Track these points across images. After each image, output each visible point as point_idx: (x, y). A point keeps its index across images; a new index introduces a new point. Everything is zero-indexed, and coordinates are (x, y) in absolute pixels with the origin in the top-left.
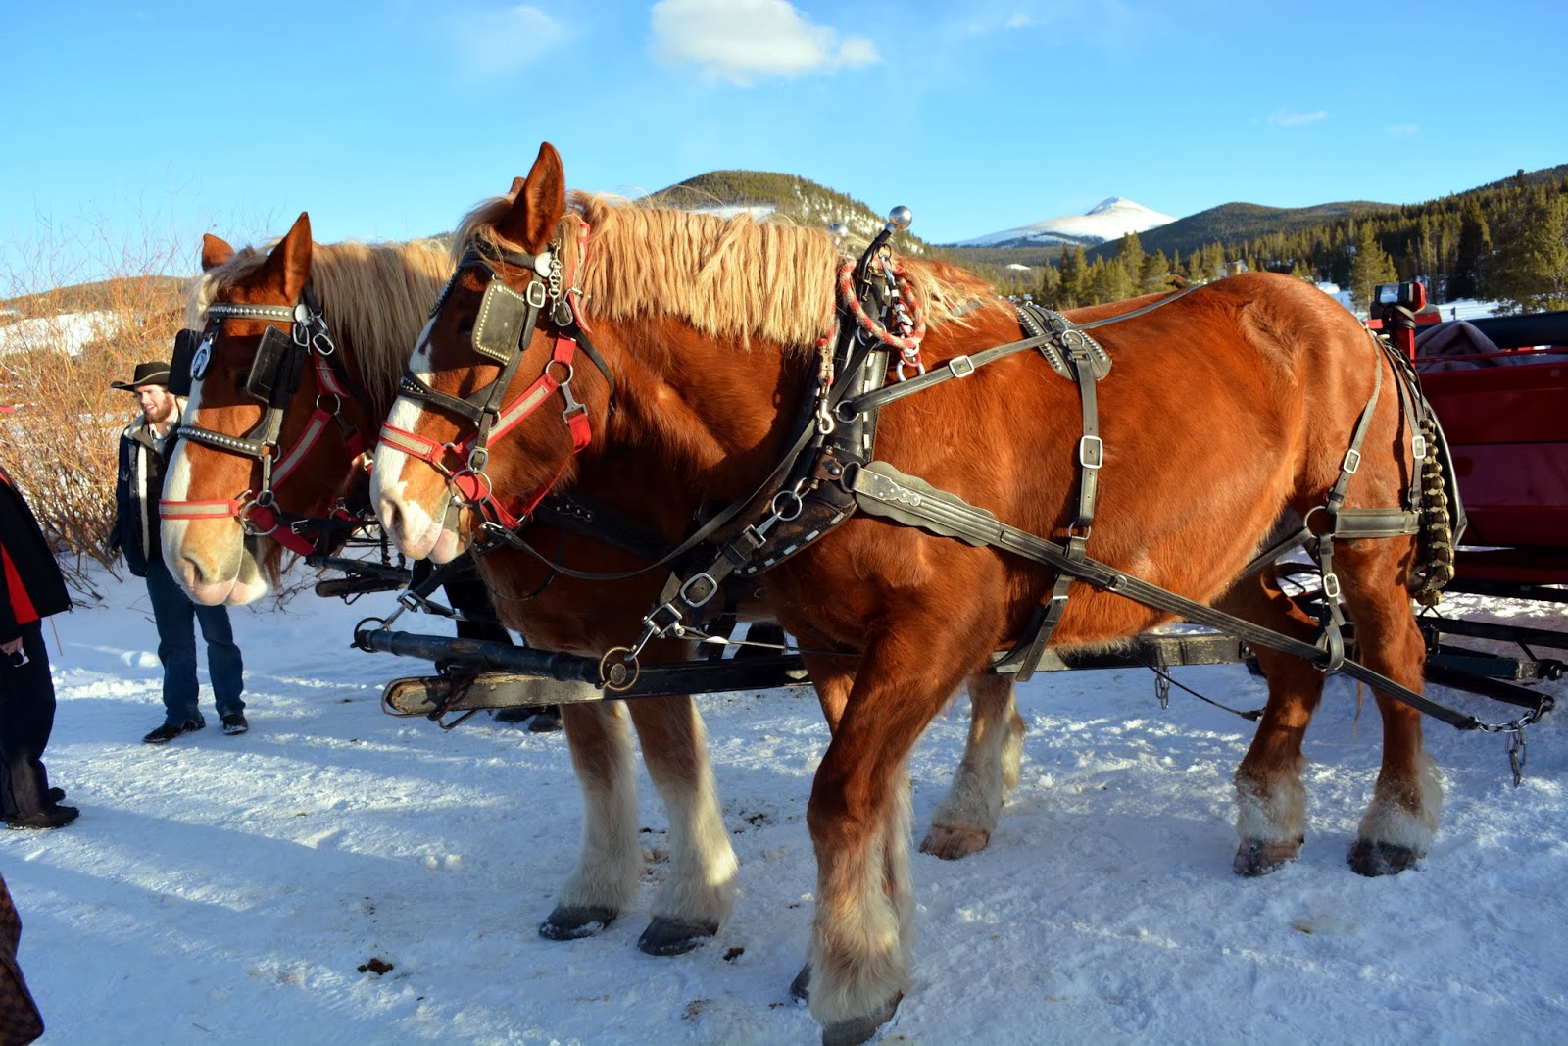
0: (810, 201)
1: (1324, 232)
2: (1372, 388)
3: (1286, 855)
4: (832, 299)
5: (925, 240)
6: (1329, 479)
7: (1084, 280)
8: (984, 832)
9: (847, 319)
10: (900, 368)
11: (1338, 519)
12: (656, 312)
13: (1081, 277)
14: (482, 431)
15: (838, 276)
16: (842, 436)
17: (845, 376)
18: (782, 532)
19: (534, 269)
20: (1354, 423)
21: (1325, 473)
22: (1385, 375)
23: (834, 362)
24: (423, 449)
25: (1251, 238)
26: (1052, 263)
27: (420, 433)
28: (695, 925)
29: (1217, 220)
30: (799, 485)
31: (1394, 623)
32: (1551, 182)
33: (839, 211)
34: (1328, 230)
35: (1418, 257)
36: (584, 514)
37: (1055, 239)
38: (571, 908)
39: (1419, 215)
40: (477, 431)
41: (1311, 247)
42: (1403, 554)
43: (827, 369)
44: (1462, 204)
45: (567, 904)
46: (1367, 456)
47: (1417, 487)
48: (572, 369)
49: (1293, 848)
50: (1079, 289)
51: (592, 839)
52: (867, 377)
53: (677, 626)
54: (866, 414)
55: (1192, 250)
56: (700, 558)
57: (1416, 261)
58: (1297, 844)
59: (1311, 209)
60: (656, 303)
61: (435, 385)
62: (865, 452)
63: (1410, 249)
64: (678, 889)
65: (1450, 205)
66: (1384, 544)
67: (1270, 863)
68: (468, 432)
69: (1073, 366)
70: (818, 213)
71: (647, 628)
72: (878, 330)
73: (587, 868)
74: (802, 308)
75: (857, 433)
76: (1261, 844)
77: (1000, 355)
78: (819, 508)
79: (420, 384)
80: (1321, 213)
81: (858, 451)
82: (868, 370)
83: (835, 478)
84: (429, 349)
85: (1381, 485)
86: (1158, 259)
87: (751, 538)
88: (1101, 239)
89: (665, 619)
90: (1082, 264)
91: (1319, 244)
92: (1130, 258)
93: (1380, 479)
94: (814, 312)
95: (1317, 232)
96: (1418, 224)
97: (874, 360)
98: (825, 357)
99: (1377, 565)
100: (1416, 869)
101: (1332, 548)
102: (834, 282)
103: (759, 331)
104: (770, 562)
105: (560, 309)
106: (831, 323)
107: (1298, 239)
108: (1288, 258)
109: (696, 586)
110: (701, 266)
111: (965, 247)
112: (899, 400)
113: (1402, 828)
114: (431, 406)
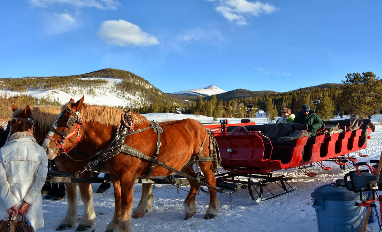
0: (133, 79)
1: (261, 98)
2: (205, 138)
3: (192, 215)
4: (120, 119)
5: (163, 92)
6: (198, 151)
7: (202, 105)
8: (142, 214)
9: (122, 123)
10: (130, 131)
11: (199, 158)
12: (93, 121)
13: (201, 105)
14: (64, 138)
15: (122, 116)
16: (120, 140)
17: (121, 131)
18: (109, 155)
19: (76, 114)
20: (202, 143)
21: (197, 151)
22: (207, 136)
23: (120, 129)
24: (54, 139)
25: (244, 97)
26: (195, 100)
27: (54, 137)
28: (87, 226)
29: (236, 93)
30: (112, 147)
31: (209, 176)
32: (313, 90)
33: (140, 82)
34: (262, 97)
35: (282, 105)
36: (76, 151)
37: (196, 94)
38: (63, 225)
39: (283, 96)
40: (64, 137)
41: (258, 101)
42: (211, 164)
43: (118, 130)
44: (293, 93)
45: (62, 224)
46: (204, 149)
47: (212, 153)
48: (79, 129)
49: (193, 214)
50: (201, 108)
51: (68, 212)
52: (125, 132)
53: (90, 169)
54: (124, 137)
55: (230, 100)
56: (96, 158)
57: (281, 106)
58: (194, 213)
59: (259, 92)
60: (94, 120)
61: (57, 129)
62: (123, 143)
63: (280, 103)
64: (84, 220)
65: (290, 93)
66: (208, 162)
67: (190, 217)
68: (62, 138)
69: (157, 131)
70: (135, 82)
71: (85, 169)
72: (127, 125)
73: (67, 217)
74: (116, 119)
75: (122, 140)
76: (188, 214)
77: (145, 129)
78: (115, 151)
79: (55, 129)
80: (261, 93)
81: (122, 143)
82: (125, 130)
83: (118, 147)
84: (57, 124)
85: (206, 153)
86: (220, 102)
87: (104, 155)
88: (208, 95)
89: (88, 168)
90: (202, 101)
91: (260, 100)
92: (214, 101)
93: (206, 152)
94: (118, 121)
95: (260, 98)
96: (283, 97)
97: (126, 129)
98: (118, 128)
99: (206, 166)
100: (214, 219)
101: (198, 163)
102: (121, 117)
103: (109, 123)
104: (107, 159)
105: (79, 120)
106: (120, 123)
107: (255, 99)
108: (252, 103)
109: (95, 162)
110: (101, 114)
111: (173, 94)
112: (129, 135)
113: (213, 212)
114: (56, 132)
